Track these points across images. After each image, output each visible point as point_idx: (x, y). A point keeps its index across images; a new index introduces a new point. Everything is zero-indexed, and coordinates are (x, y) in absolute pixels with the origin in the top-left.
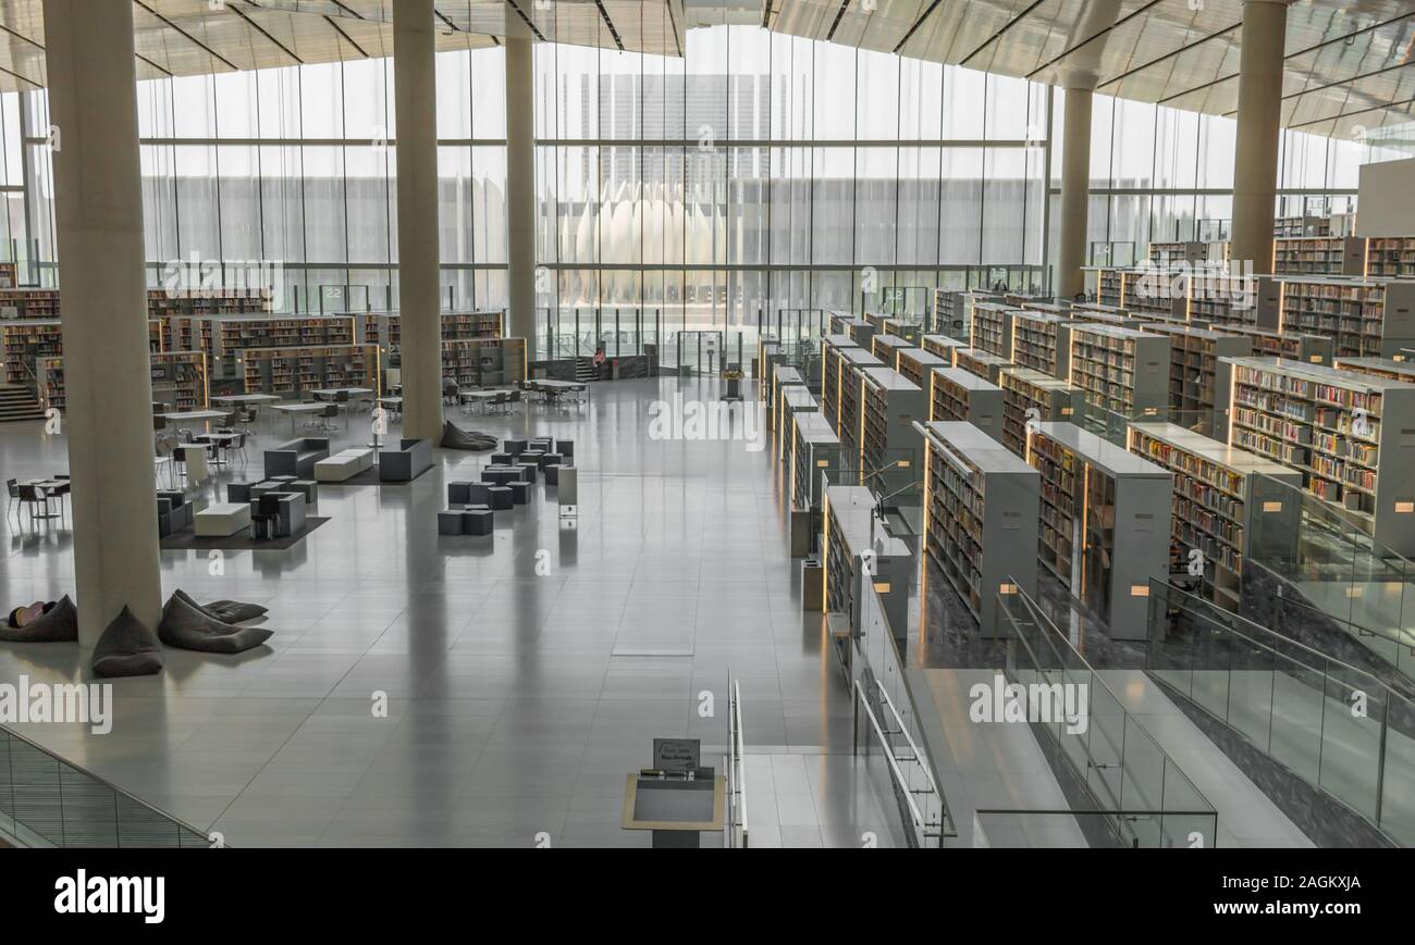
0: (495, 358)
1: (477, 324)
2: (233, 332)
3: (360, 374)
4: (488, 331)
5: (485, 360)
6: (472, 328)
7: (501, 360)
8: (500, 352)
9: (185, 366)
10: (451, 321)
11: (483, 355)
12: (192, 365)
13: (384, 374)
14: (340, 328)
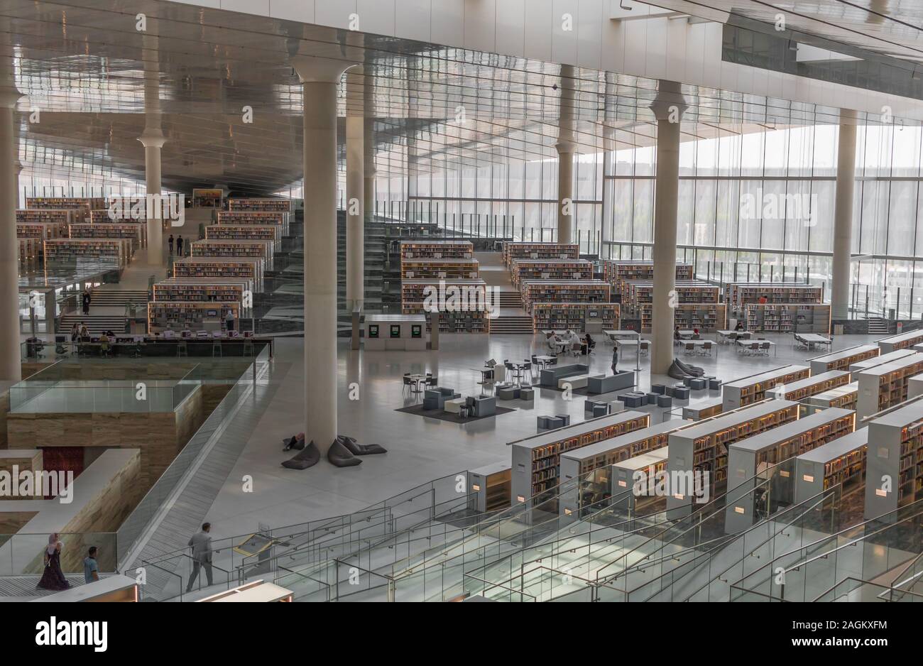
0: (808, 317)
1: (804, 294)
2: (645, 293)
3: (714, 321)
4: (812, 299)
5: (800, 317)
6: (800, 296)
7: (812, 318)
8: (812, 313)
9: (609, 311)
10: (785, 292)
11: (798, 314)
12: (613, 311)
13: (728, 321)
14: (710, 293)
